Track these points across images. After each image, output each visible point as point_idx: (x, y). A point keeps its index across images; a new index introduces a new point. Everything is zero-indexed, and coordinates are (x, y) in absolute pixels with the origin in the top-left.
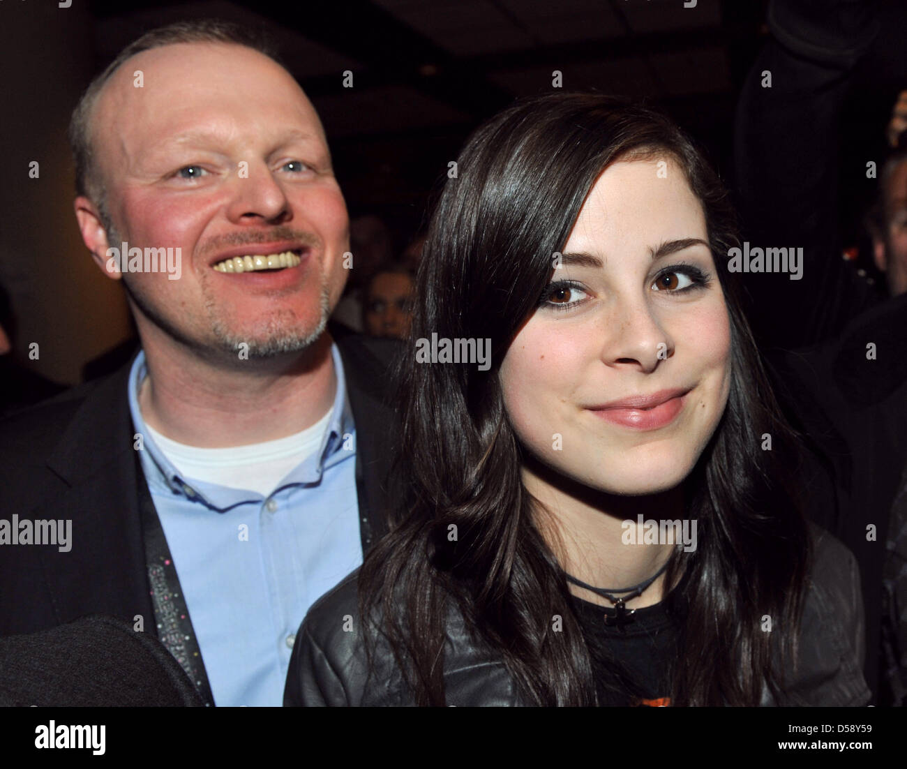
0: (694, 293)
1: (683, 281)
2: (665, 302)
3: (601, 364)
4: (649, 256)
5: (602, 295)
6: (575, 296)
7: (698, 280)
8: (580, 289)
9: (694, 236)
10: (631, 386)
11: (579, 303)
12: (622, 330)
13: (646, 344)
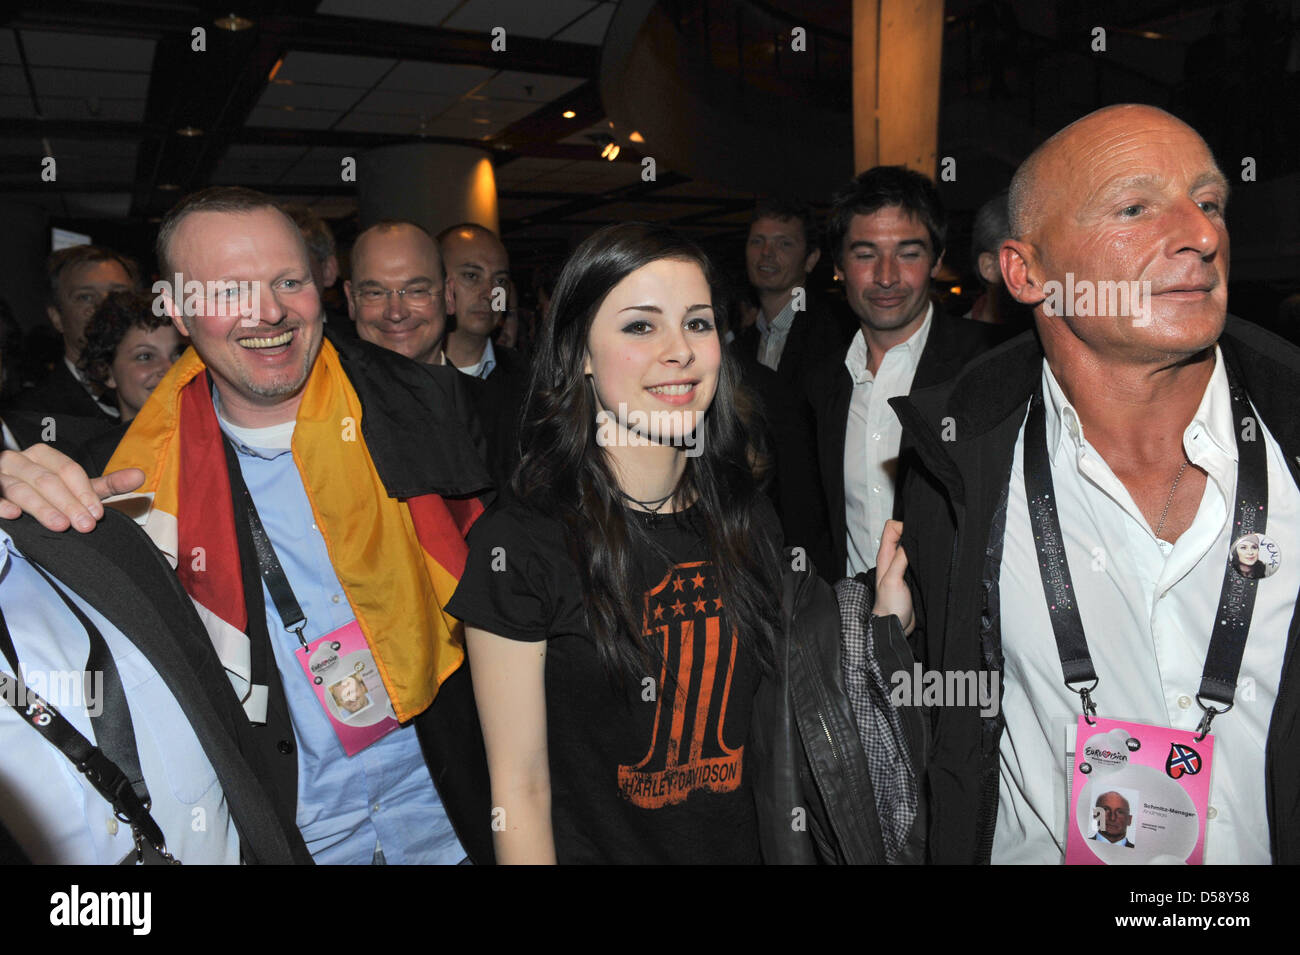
0: (705, 332)
1: (701, 326)
2: (692, 336)
3: (658, 364)
4: (685, 310)
5: (659, 328)
6: (648, 329)
7: (707, 327)
8: (649, 326)
9: (706, 303)
10: (671, 373)
11: (648, 332)
12: (671, 348)
13: (682, 354)
